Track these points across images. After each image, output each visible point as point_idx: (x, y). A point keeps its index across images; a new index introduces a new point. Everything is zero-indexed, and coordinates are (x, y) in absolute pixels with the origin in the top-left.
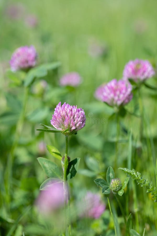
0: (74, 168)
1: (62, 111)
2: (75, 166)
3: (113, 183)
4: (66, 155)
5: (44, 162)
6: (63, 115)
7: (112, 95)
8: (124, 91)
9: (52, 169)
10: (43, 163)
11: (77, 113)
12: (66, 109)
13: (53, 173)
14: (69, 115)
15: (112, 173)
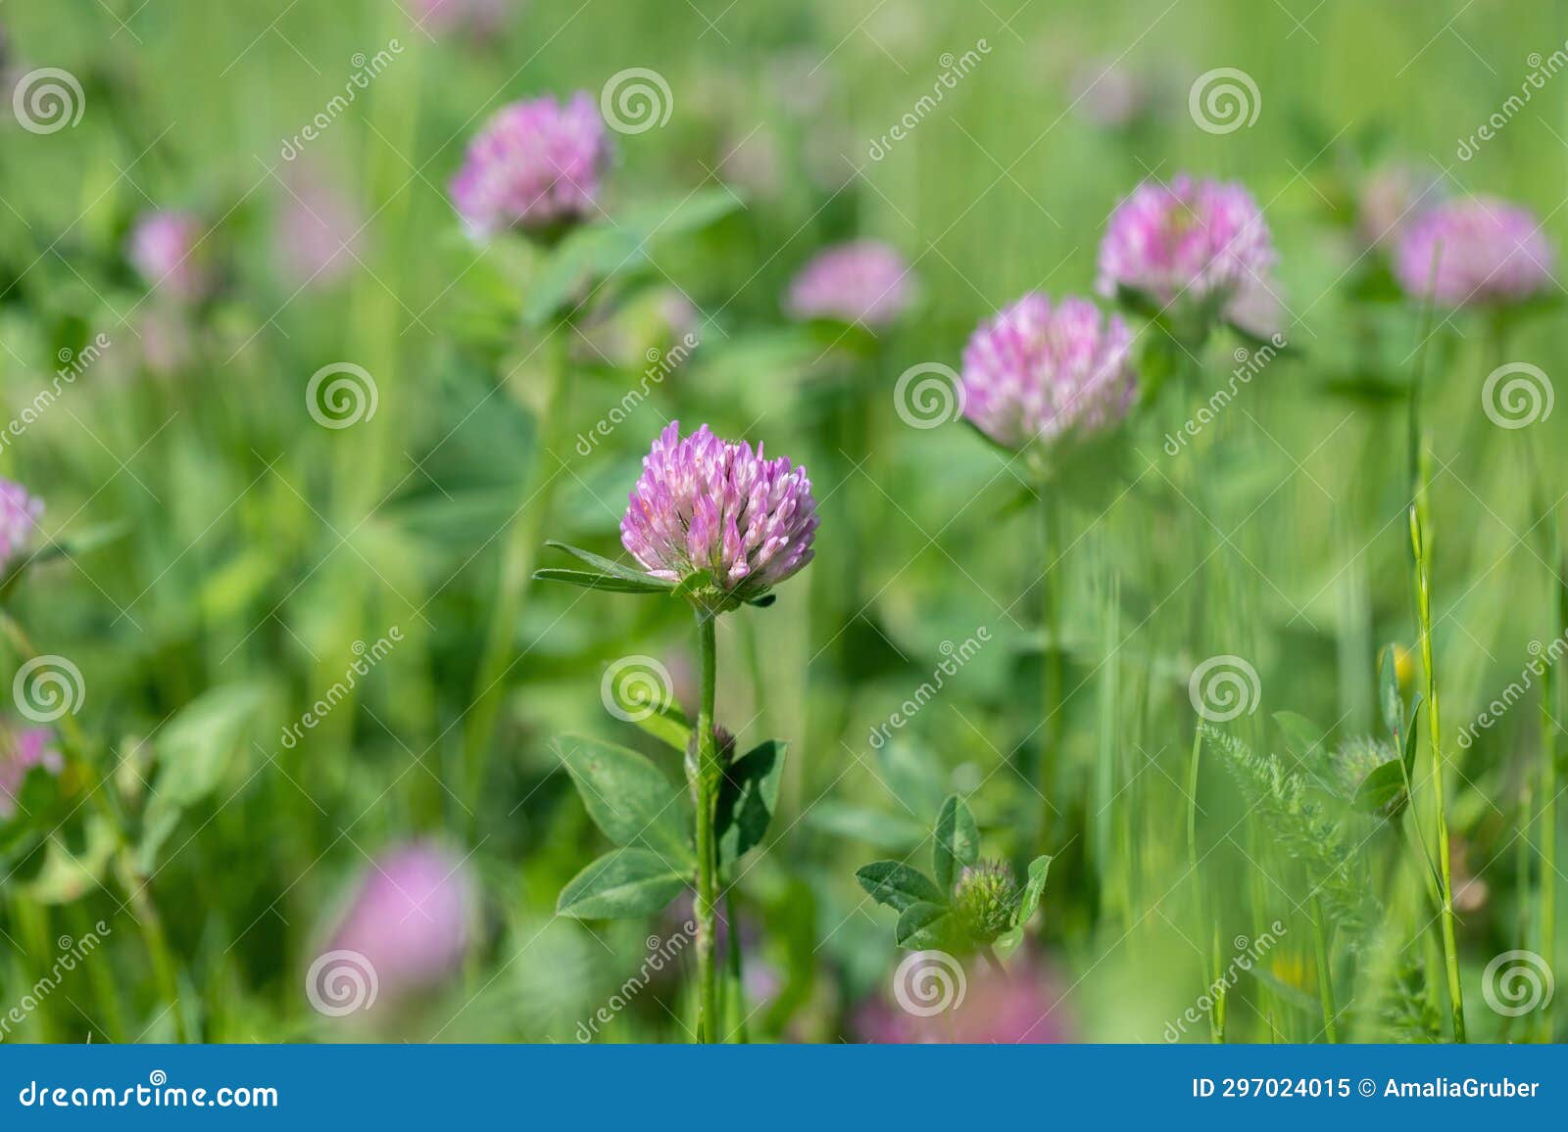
0: (756, 798)
1: (679, 473)
2: (763, 783)
3: (964, 888)
4: (708, 721)
5: (592, 759)
6: (685, 496)
7: (1010, 385)
8: (1081, 363)
9: (634, 802)
10: (587, 762)
11: (760, 483)
12: (698, 464)
13: (639, 822)
14: (716, 496)
15: (967, 834)
